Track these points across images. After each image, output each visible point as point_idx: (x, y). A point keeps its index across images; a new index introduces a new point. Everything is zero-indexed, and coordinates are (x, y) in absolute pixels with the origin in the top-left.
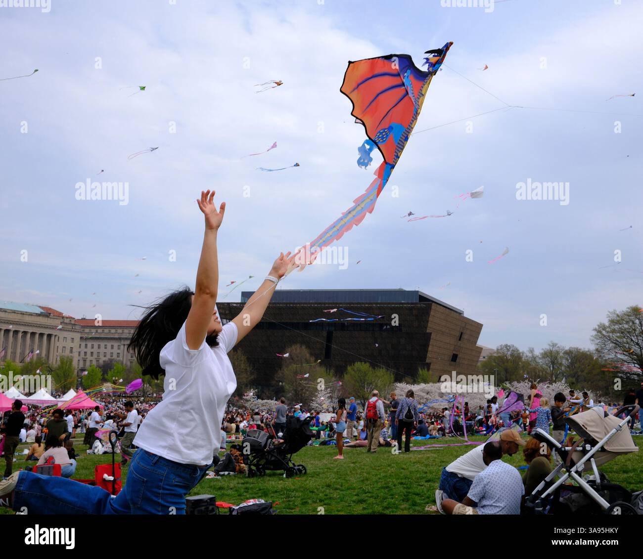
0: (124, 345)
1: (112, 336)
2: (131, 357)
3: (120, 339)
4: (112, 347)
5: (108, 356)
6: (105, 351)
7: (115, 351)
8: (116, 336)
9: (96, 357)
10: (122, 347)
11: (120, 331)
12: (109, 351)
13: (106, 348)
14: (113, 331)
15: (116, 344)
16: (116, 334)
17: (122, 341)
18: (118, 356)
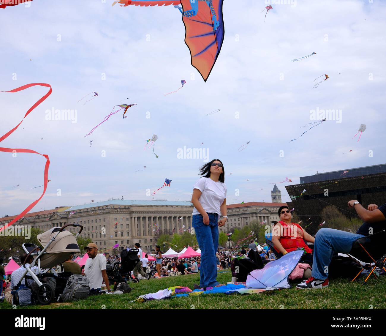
0: (241, 218)
1: (234, 214)
2: (247, 225)
3: (238, 215)
4: (235, 220)
5: (234, 225)
6: (231, 222)
7: (237, 222)
8: (236, 213)
9: (227, 227)
10: (240, 219)
11: (238, 210)
12: (233, 222)
13: (231, 221)
14: (234, 210)
15: (237, 218)
16: (236, 212)
17: (240, 216)
18: (239, 225)
